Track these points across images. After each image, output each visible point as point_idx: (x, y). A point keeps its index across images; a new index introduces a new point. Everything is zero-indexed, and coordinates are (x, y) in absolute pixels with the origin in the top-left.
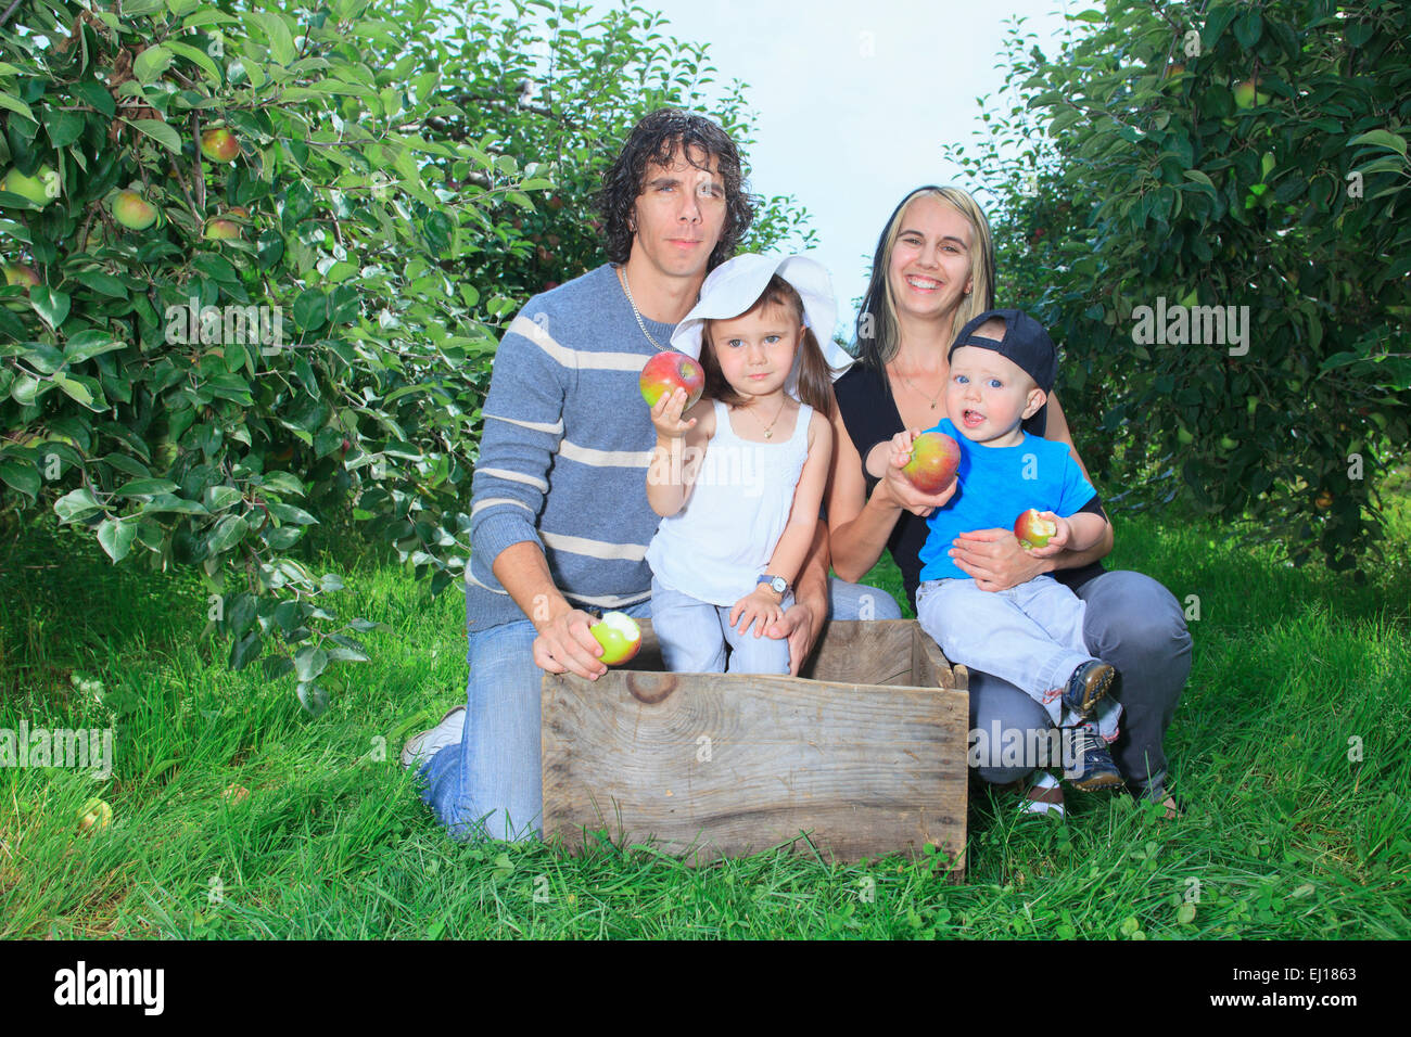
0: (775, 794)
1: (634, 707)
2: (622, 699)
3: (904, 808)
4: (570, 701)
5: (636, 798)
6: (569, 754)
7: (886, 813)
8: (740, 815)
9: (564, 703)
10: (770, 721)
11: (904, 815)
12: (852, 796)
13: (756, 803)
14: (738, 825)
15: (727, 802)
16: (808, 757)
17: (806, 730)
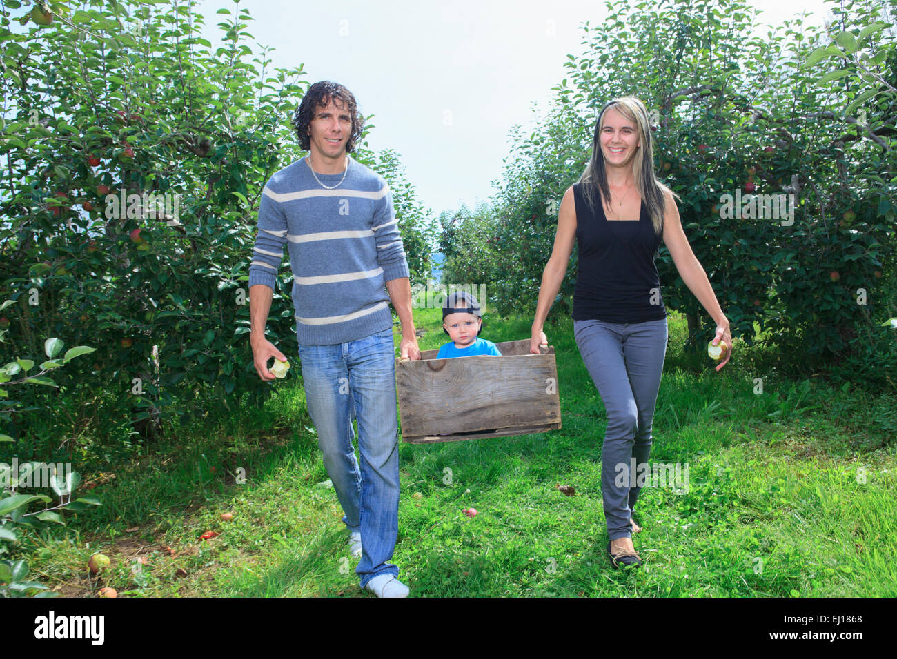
0: (487, 400)
1: (431, 373)
2: (426, 371)
3: (536, 400)
4: (407, 373)
5: (435, 408)
6: (408, 394)
7: (530, 403)
8: (475, 410)
9: (404, 374)
10: (482, 373)
11: (536, 403)
12: (516, 398)
13: (480, 405)
14: (474, 414)
15: (469, 406)
16: (498, 385)
17: (496, 375)
